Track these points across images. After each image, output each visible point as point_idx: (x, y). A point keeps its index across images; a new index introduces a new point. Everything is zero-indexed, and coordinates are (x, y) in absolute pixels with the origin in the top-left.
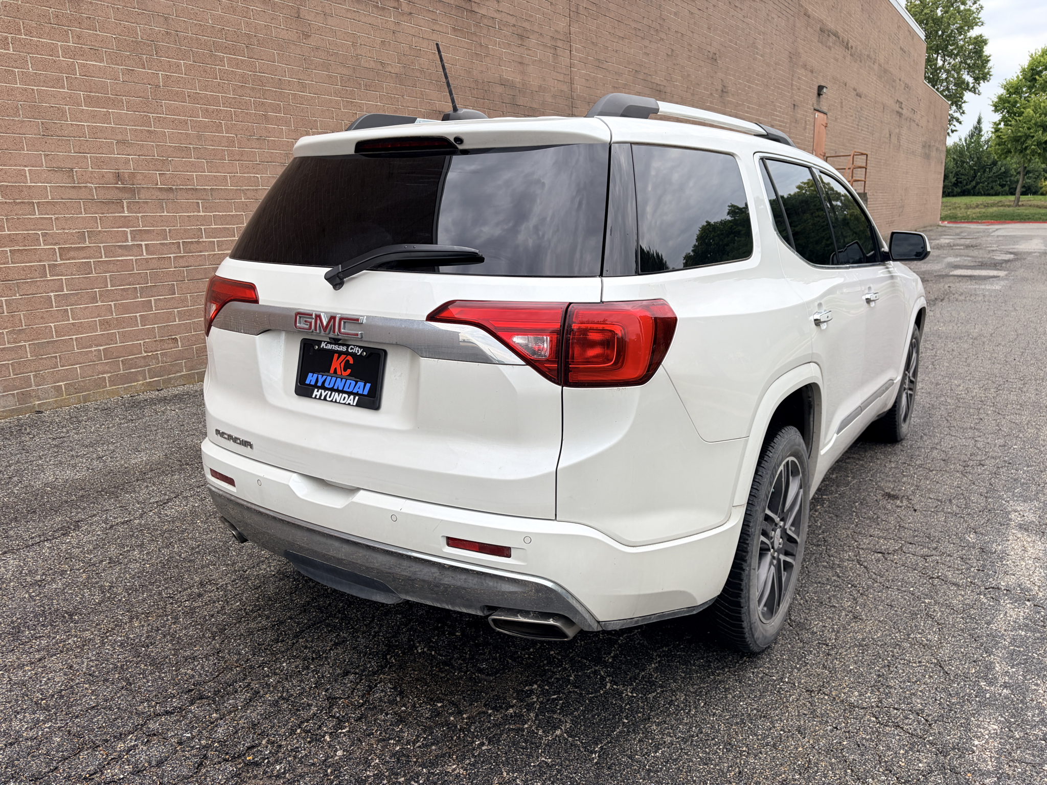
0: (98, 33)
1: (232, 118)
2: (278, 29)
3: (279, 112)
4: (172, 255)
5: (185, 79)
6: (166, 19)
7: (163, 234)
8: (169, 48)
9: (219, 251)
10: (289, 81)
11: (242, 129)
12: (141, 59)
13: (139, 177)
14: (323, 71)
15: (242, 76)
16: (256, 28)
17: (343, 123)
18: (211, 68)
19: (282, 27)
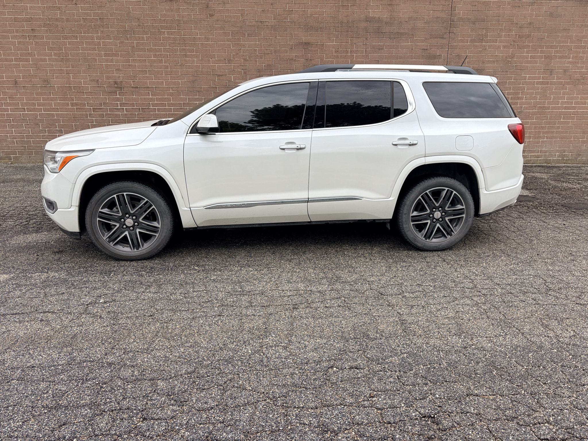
0: (110, 29)
1: (168, 57)
2: (195, 15)
3: (193, 52)
4: (136, 113)
5: (146, 42)
6: (138, 19)
7: (133, 105)
8: (139, 31)
9: (158, 112)
10: (200, 38)
11: (173, 61)
12: (127, 37)
13: (124, 82)
14: (221, 30)
15: (174, 38)
16: (183, 16)
17: (232, 54)
18: (158, 37)
19: (198, 13)
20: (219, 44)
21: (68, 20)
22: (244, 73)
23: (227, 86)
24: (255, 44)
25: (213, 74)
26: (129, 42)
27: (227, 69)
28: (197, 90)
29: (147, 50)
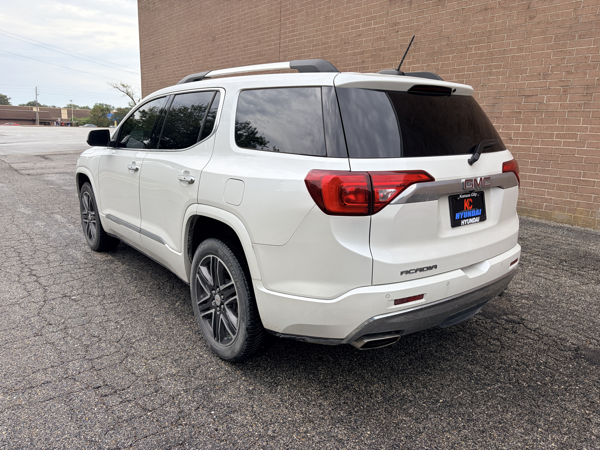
1: (470, 77)
2: (511, 21)
3: (500, 68)
5: (451, 63)
6: (448, 38)
10: (511, 49)
14: (541, 36)
15: (481, 54)
16: (496, 25)
17: (550, 66)
18: (464, 54)
19: (515, 18)
20: (535, 54)
21: (389, 49)
22: (564, 91)
23: (535, 109)
24: (588, 48)
25: (520, 95)
26: (435, 64)
27: (540, 87)
28: (496, 116)
29: (451, 70)
